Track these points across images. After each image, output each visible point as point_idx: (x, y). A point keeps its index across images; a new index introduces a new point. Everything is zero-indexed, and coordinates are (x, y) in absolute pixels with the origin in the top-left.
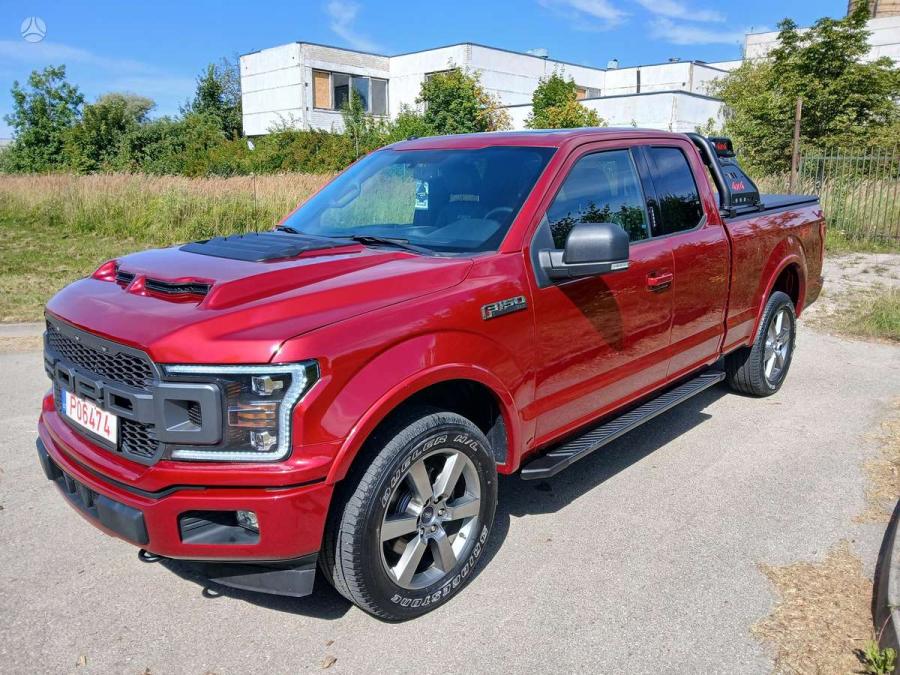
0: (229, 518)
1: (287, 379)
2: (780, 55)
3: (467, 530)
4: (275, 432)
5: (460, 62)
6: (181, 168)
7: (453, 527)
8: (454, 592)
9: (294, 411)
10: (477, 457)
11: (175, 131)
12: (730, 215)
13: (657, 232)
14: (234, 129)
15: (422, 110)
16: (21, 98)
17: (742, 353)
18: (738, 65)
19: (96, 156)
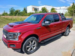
0: (14, 45)
1: (18, 34)
2: (73, 6)
3: (35, 47)
4: (17, 38)
5: (45, 7)
6: (22, 16)
7: (34, 47)
8: (34, 52)
9: (19, 37)
10: (36, 41)
11: (22, 13)
12: (63, 20)
13: (55, 22)
14: (26, 12)
15: (41, 11)
16: (10, 10)
17: (64, 32)
18: (69, 7)
19: (16, 14)
